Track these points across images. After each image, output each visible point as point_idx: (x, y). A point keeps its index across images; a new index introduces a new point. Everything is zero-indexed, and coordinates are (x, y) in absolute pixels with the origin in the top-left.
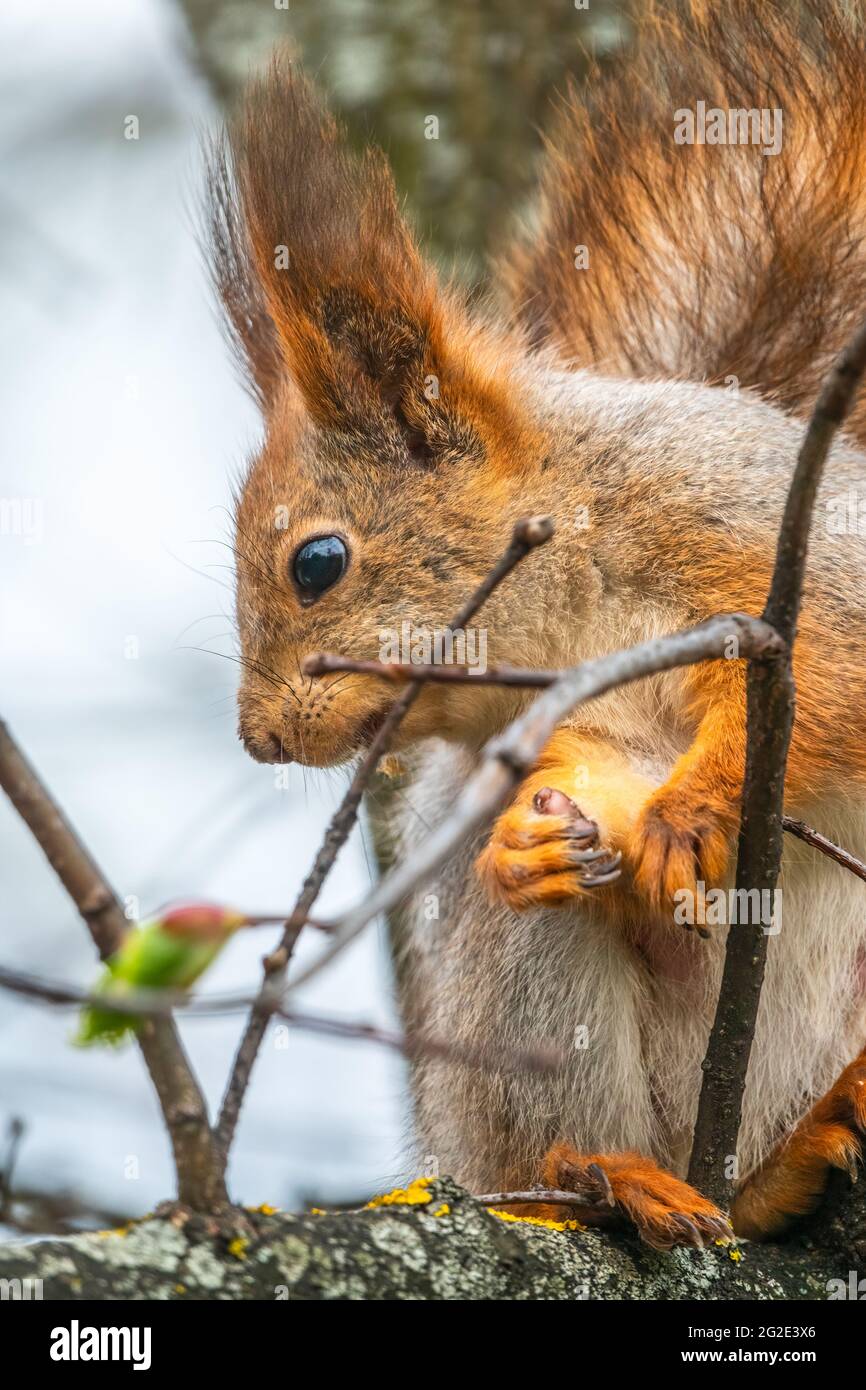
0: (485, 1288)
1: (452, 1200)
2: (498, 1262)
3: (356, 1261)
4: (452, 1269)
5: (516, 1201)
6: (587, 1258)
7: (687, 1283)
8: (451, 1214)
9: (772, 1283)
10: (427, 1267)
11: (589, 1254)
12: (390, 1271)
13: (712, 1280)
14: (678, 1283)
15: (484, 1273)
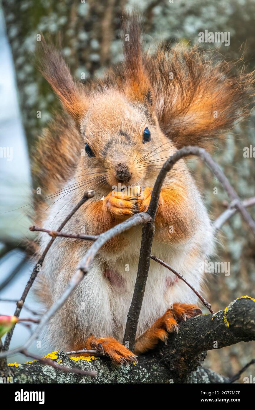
0: (71, 382)
1: (63, 358)
2: (74, 374)
3: (38, 379)
4: (62, 378)
5: (80, 353)
6: (97, 369)
7: (122, 372)
8: (63, 363)
9: (144, 369)
10: (56, 378)
11: (97, 368)
12: (47, 380)
13: (128, 371)
14: (120, 373)
15: (71, 378)
